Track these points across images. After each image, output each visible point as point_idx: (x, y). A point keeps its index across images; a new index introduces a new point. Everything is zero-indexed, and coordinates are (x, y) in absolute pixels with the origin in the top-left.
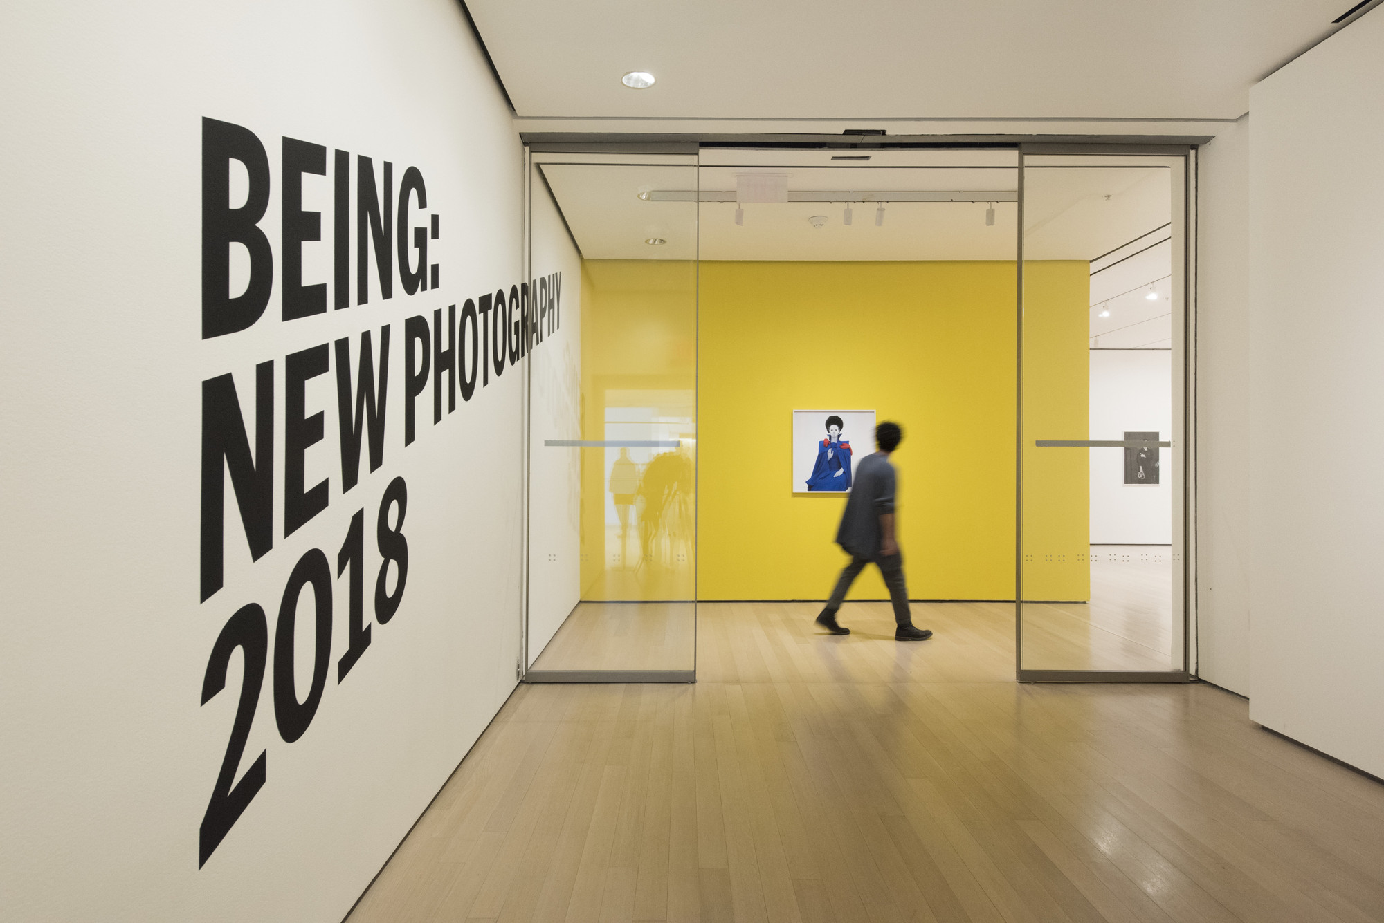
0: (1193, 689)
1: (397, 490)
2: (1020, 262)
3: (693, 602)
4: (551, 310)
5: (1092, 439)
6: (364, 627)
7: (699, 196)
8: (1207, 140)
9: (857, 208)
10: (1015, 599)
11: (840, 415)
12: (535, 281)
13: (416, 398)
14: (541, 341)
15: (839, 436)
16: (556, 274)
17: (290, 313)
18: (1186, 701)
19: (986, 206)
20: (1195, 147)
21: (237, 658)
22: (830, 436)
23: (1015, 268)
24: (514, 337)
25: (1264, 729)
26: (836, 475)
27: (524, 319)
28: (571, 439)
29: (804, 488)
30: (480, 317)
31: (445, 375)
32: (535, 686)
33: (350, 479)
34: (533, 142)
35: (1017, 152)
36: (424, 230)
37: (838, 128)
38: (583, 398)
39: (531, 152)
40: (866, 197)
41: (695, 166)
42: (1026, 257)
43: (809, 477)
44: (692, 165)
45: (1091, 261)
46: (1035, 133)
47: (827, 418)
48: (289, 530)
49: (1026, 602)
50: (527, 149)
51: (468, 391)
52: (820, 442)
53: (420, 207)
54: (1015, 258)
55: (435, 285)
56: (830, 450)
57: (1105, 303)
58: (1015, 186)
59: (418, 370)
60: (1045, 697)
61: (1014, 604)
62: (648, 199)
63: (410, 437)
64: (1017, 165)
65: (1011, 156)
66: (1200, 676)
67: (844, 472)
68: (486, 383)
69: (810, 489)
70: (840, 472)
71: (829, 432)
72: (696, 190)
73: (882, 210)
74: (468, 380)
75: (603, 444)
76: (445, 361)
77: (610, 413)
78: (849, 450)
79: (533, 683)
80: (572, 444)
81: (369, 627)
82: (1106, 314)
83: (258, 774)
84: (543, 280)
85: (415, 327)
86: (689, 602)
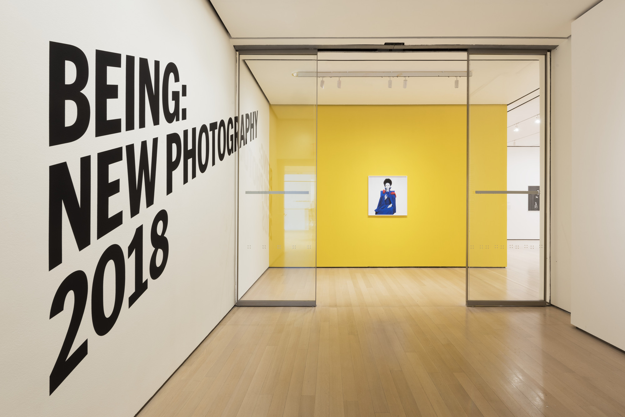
0: (548, 310)
1: (162, 216)
2: (468, 105)
3: (315, 267)
4: (252, 129)
5: (508, 190)
6: (144, 281)
7: (318, 74)
8: (555, 47)
9: (394, 80)
10: (465, 266)
11: (390, 178)
12: (242, 116)
13: (173, 172)
14: (246, 143)
15: (390, 188)
16: (255, 112)
17: (100, 132)
18: (545, 315)
19: (455, 78)
20: (550, 51)
21: (70, 297)
22: (386, 189)
23: (466, 108)
24: (230, 142)
25: (577, 328)
26: (388, 207)
27: (236, 134)
28: (264, 190)
29: (374, 213)
30: (210, 133)
31: (190, 161)
32: (241, 308)
33: (135, 211)
34: (240, 50)
35: (467, 53)
36: (178, 92)
37: (382, 42)
38: (271, 171)
39: (239, 54)
40: (398, 75)
41: (316, 60)
42: (471, 103)
43: (376, 208)
44: (314, 60)
45: (508, 105)
46: (474, 44)
47: (384, 180)
48: (99, 236)
49: (471, 267)
50: (238, 53)
51: (203, 168)
52: (381, 191)
53: (176, 82)
54: (466, 103)
55: (184, 118)
56: (386, 195)
57: (516, 125)
58: (466, 70)
59: (174, 158)
60: (478, 313)
61: (465, 269)
62: (297, 76)
63: (169, 190)
64: (467, 59)
65: (464, 55)
66: (552, 303)
67: (392, 206)
68: (214, 164)
69: (376, 214)
70: (390, 206)
71: (385, 186)
72: (316, 71)
73: (406, 81)
74: (203, 163)
75: (284, 193)
76: (190, 154)
77: (287, 177)
78: (395, 195)
79: (240, 306)
80: (265, 193)
81: (147, 281)
82: (517, 130)
83: (83, 351)
84: (247, 115)
85: (172, 138)
86: (313, 268)
